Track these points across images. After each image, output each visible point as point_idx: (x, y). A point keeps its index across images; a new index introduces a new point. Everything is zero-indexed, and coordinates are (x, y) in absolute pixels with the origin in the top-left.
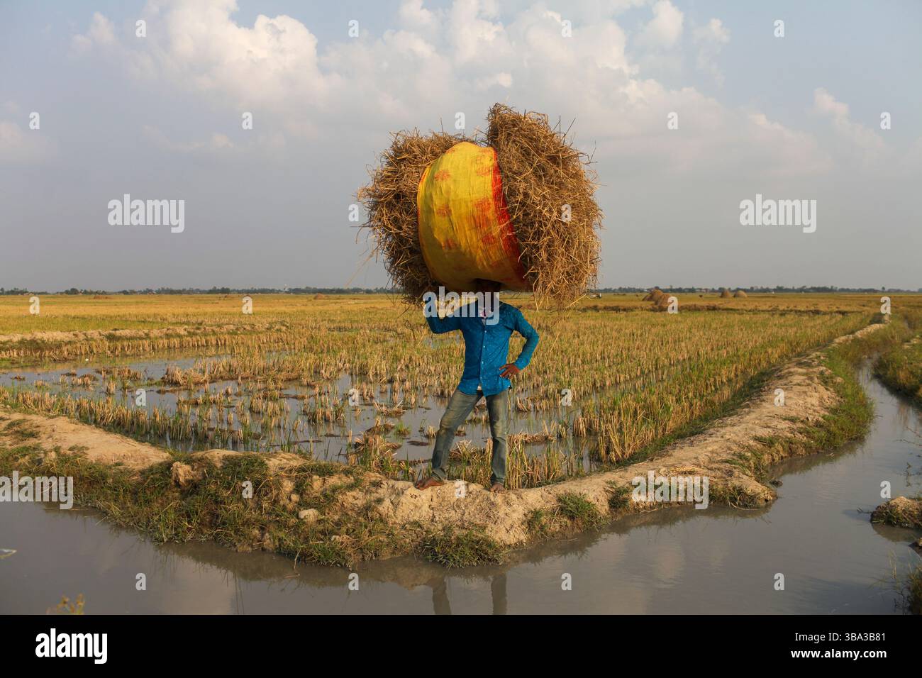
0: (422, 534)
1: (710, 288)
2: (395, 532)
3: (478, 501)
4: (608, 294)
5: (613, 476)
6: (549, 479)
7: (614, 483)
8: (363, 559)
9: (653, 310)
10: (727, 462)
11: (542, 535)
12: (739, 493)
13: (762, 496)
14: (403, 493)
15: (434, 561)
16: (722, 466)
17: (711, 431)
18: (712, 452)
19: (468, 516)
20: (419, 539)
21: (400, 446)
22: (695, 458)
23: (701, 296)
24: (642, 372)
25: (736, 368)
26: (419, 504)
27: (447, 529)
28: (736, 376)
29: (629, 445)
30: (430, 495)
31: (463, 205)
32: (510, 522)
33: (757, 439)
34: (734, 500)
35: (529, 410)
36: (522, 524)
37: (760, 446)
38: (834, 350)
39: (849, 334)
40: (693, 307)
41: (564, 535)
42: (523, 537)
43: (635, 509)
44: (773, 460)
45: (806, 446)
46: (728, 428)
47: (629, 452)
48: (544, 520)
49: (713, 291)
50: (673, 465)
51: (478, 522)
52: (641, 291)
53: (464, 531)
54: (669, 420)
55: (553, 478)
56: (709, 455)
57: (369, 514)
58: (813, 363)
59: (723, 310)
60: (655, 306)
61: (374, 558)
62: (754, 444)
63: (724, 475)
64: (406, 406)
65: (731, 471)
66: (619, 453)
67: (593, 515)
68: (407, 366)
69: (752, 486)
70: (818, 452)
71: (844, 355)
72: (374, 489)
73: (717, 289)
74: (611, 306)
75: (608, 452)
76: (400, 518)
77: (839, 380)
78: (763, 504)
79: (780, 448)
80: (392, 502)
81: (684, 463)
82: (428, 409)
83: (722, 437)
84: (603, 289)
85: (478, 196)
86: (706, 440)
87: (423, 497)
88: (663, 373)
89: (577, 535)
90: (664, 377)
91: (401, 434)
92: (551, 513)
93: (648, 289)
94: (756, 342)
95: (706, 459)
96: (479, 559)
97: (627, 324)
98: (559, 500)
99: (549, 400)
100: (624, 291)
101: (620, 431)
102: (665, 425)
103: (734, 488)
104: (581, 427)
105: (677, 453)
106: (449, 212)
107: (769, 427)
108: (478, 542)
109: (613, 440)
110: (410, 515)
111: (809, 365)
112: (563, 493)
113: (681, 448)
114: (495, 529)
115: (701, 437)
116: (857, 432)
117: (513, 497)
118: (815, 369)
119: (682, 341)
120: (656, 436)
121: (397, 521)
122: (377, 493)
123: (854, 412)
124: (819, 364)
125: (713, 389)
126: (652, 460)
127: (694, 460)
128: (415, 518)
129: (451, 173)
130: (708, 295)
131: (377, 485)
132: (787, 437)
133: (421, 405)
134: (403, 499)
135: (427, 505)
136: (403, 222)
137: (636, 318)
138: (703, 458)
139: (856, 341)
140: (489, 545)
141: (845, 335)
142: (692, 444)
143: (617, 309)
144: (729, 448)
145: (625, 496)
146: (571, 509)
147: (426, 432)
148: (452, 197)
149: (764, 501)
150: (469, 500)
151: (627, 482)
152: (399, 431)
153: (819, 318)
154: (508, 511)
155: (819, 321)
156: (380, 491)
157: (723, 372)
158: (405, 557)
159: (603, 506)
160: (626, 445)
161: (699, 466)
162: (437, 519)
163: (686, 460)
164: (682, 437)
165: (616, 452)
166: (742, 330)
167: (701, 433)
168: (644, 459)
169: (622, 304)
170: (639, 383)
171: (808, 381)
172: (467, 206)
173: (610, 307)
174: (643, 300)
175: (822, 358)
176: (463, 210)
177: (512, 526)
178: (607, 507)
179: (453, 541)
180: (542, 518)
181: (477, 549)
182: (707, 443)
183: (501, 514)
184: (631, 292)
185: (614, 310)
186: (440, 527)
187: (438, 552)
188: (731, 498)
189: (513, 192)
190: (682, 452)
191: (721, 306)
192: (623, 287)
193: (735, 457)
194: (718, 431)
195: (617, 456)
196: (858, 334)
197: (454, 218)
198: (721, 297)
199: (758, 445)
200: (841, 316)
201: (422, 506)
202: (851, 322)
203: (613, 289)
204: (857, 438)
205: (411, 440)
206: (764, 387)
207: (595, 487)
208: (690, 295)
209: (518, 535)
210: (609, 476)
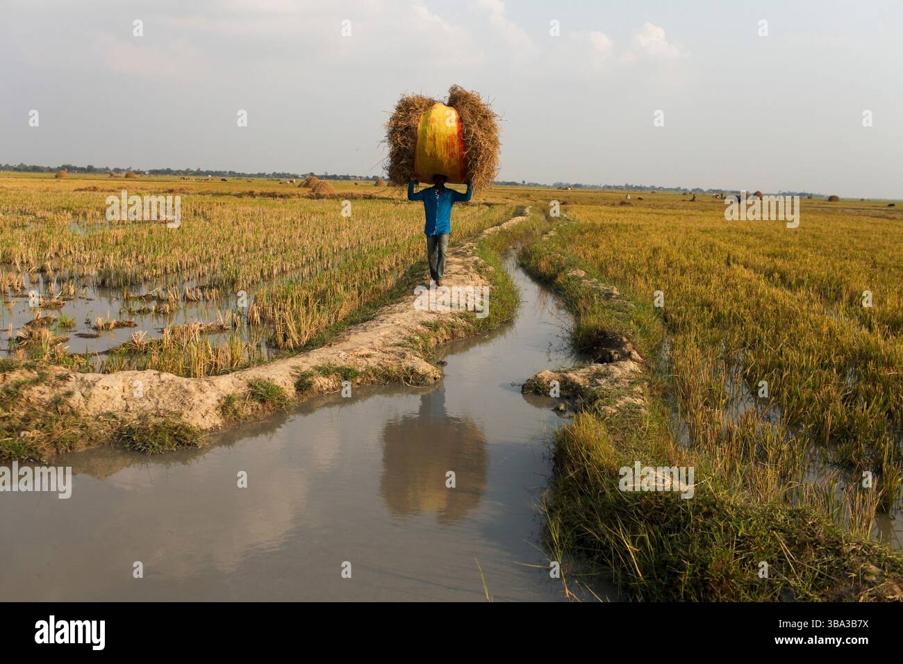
0: (117, 424)
1: (364, 176)
2: (89, 424)
3: (171, 389)
4: (262, 179)
5: (297, 361)
6: (233, 367)
7: (298, 368)
8: (57, 452)
9: (311, 197)
10: (399, 345)
11: (235, 419)
12: (412, 373)
13: (432, 375)
14: (94, 385)
15: (133, 450)
16: (395, 349)
17: (382, 317)
18: (385, 337)
19: (163, 405)
20: (114, 429)
21: (67, 339)
22: (370, 343)
23: (356, 184)
24: (308, 261)
25: (397, 257)
26: (112, 395)
27: (143, 418)
28: (397, 264)
29: (306, 332)
30: (122, 386)
31: (442, 136)
32: (205, 408)
33: (423, 324)
34: (407, 379)
35: (198, 300)
36: (216, 409)
37: (426, 330)
38: (484, 240)
39: (497, 226)
40: (350, 196)
41: (256, 417)
42: (218, 422)
43: (319, 391)
44: (438, 342)
45: (466, 330)
46: (398, 315)
47: (305, 339)
48: (236, 404)
49: (367, 179)
50: (351, 350)
51: (174, 410)
52: (296, 177)
53: (160, 419)
54: (341, 308)
55: (237, 365)
56: (383, 339)
57: (59, 408)
58: (468, 253)
59: (379, 199)
60: (312, 193)
61: (69, 451)
62: (422, 328)
63: (398, 358)
64: (67, 298)
65: (403, 354)
66: (296, 340)
67: (282, 398)
68: (56, 254)
69: (423, 367)
70: (476, 335)
71: (493, 245)
72: (61, 383)
73: (371, 177)
74: (268, 192)
75: (285, 339)
76: (92, 410)
77: (491, 269)
78: (432, 381)
79: (444, 332)
80: (83, 395)
81: (361, 347)
82: (90, 300)
83: (393, 323)
84: (257, 173)
85: (449, 133)
86: (378, 326)
87: (115, 388)
88: (328, 262)
89: (268, 417)
90: (329, 265)
91: (66, 326)
92: (242, 398)
93: (302, 175)
94: (413, 231)
95: (380, 344)
96: (178, 445)
97: (287, 211)
98: (250, 385)
99: (218, 289)
100: (278, 176)
101: (296, 318)
102: (338, 313)
103: (407, 369)
104: (256, 315)
105: (353, 338)
106: (435, 139)
107: (433, 313)
108: (176, 428)
109: (290, 328)
110: (103, 407)
111: (464, 255)
112: (253, 378)
113: (356, 334)
114: (190, 415)
115: (373, 323)
116: (507, 316)
117: (206, 384)
118: (470, 259)
119: (343, 230)
120: (329, 322)
121: (89, 414)
122: (65, 386)
123: (504, 298)
124: (473, 254)
125: (377, 277)
126: (330, 345)
127: (370, 345)
128: (108, 409)
129: (437, 120)
130: (361, 183)
131: (65, 378)
132: (449, 322)
133: (82, 296)
134: (94, 391)
135: (120, 396)
136: (408, 142)
137: (295, 204)
138: (378, 343)
139: (502, 232)
140: (187, 431)
141: (493, 226)
142: (365, 330)
143: (273, 195)
144: (400, 333)
145: (310, 379)
146: (262, 393)
147: (93, 324)
148: (437, 131)
149: (433, 379)
150: (161, 389)
151: (311, 367)
152: (64, 324)
153: (468, 209)
154: (202, 398)
155: (468, 212)
156: (68, 384)
157: (385, 261)
158: (101, 448)
159: (290, 389)
160: (303, 333)
161: (374, 349)
162: (131, 408)
163: (362, 345)
164: (354, 323)
165: (293, 339)
166: (398, 219)
167: (372, 319)
168: (323, 344)
169: (279, 190)
170: (306, 271)
171: (465, 271)
172: (444, 137)
173: (266, 193)
174: (299, 186)
175: (475, 248)
176: (442, 139)
177: (207, 412)
178: (294, 391)
179: (151, 429)
180: (235, 403)
181: (175, 435)
182: (379, 329)
183: (196, 401)
184: (286, 177)
185: (271, 196)
186: (135, 416)
187: (136, 441)
188: (405, 378)
189: (469, 132)
190: (358, 337)
191: (377, 195)
192: (277, 172)
193: (406, 341)
194: (388, 317)
195: (294, 342)
196: (505, 226)
197: (437, 143)
198: (375, 185)
199: (425, 330)
200: (487, 208)
201: (115, 397)
202: (498, 213)
203: (267, 174)
204: (507, 321)
205: (77, 333)
206: (426, 276)
207: (281, 372)
208: (345, 182)
209: (213, 420)
210: (294, 361)
